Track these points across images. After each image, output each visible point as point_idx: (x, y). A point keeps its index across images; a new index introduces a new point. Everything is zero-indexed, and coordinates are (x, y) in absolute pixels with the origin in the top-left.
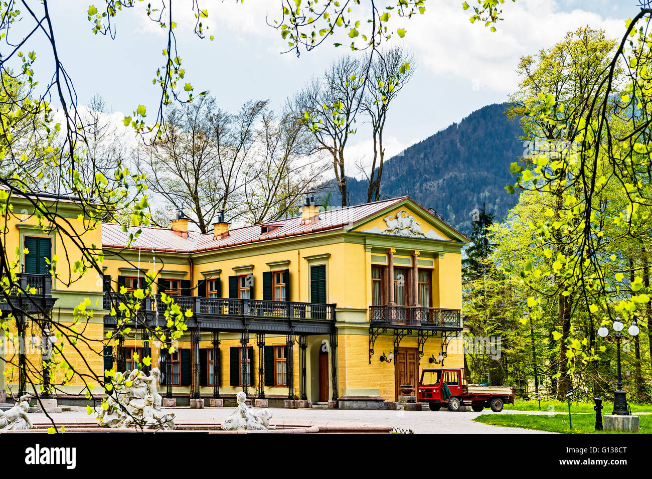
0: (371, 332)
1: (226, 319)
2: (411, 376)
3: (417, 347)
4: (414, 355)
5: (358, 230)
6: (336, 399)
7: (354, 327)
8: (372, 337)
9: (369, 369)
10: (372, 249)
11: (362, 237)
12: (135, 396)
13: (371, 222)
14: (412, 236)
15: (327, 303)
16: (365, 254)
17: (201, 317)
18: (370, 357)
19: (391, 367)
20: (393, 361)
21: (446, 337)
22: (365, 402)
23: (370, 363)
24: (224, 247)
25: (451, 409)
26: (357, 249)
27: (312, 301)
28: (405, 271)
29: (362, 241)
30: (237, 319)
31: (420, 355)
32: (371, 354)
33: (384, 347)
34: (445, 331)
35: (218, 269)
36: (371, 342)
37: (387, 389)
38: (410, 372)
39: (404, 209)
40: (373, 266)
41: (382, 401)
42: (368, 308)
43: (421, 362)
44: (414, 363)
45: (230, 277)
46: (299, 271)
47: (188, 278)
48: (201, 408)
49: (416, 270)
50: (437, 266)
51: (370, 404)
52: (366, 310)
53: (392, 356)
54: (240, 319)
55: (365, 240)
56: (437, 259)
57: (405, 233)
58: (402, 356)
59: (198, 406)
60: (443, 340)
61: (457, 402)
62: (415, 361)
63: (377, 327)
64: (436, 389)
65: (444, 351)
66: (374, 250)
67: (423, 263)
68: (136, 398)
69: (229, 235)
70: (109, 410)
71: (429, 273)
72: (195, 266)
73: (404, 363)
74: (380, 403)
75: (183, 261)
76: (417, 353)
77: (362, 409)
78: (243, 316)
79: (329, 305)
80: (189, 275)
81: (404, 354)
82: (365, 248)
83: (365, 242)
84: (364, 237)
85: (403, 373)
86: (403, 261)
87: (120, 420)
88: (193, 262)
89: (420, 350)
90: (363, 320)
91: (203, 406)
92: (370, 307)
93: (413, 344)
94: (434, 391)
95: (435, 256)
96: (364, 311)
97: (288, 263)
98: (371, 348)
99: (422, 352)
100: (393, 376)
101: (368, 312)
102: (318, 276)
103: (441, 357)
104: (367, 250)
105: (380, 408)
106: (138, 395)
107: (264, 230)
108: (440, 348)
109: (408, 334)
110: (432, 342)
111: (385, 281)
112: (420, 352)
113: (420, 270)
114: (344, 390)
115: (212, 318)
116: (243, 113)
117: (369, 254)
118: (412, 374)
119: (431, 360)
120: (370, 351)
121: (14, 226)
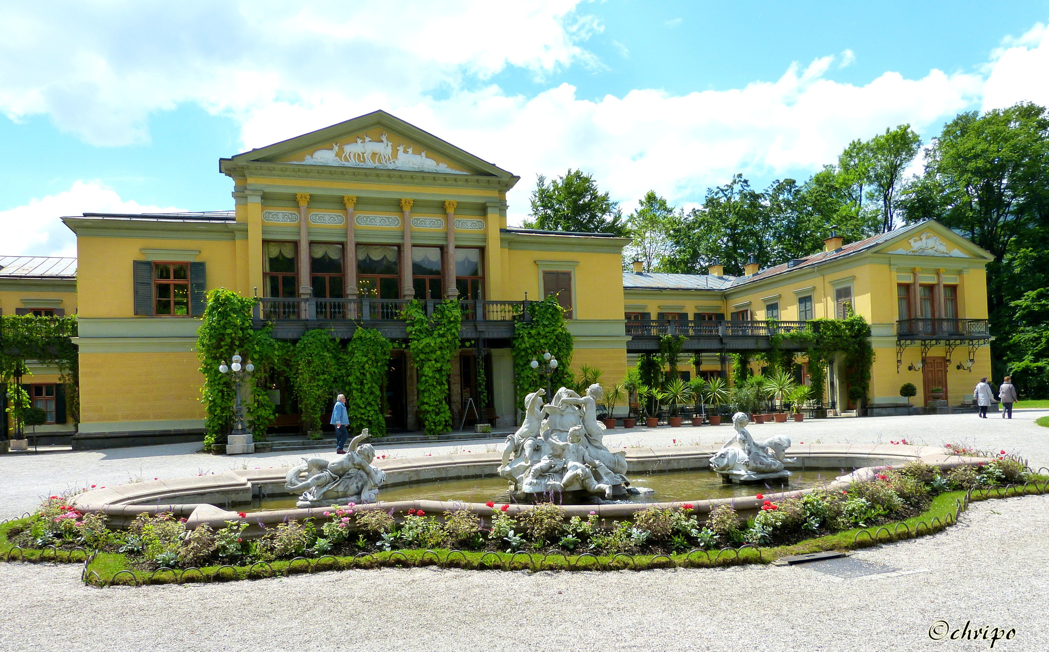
0: (898, 344)
1: (752, 339)
2: (939, 383)
3: (945, 355)
4: (942, 363)
5: (884, 252)
6: (865, 407)
7: (881, 341)
8: (900, 349)
9: (896, 378)
10: (897, 269)
11: (888, 257)
12: (559, 428)
14: (937, 254)
16: (891, 274)
17: (727, 338)
18: (898, 367)
19: (920, 374)
20: (921, 370)
21: (973, 345)
22: (894, 409)
23: (898, 372)
24: (753, 281)
26: (882, 269)
28: (931, 288)
29: (888, 262)
30: (763, 339)
31: (948, 363)
32: (899, 364)
33: (912, 357)
34: (972, 340)
35: (748, 301)
36: (899, 353)
38: (938, 379)
39: (927, 231)
40: (899, 285)
41: (911, 406)
42: (895, 322)
43: (949, 369)
44: (942, 371)
47: (722, 311)
49: (942, 286)
50: (962, 282)
51: (900, 410)
52: (893, 324)
53: (920, 365)
54: (766, 339)
55: (890, 260)
56: (962, 275)
57: (931, 252)
58: (930, 365)
60: (971, 348)
62: (943, 369)
63: (905, 339)
65: (971, 358)
66: (899, 269)
67: (948, 279)
68: (561, 431)
69: (758, 274)
71: (954, 288)
72: (728, 301)
73: (932, 371)
74: (910, 409)
76: (945, 361)
77: (892, 415)
80: (722, 309)
81: (932, 363)
82: (890, 268)
83: (890, 263)
84: (890, 258)
85: (930, 380)
86: (929, 279)
88: (726, 298)
89: (948, 358)
90: (890, 333)
92: (897, 321)
93: (941, 353)
95: (960, 273)
96: (891, 325)
97: (814, 289)
98: (899, 359)
99: (950, 360)
100: (922, 383)
101: (895, 325)
103: (970, 364)
104: (892, 270)
105: (910, 414)
106: (563, 425)
108: (968, 355)
109: (936, 344)
110: (960, 350)
111: (911, 298)
112: (948, 360)
113: (945, 286)
114: (873, 399)
115: (738, 339)
117: (894, 273)
118: (940, 380)
119: (958, 367)
120: (898, 361)
121: (532, 262)
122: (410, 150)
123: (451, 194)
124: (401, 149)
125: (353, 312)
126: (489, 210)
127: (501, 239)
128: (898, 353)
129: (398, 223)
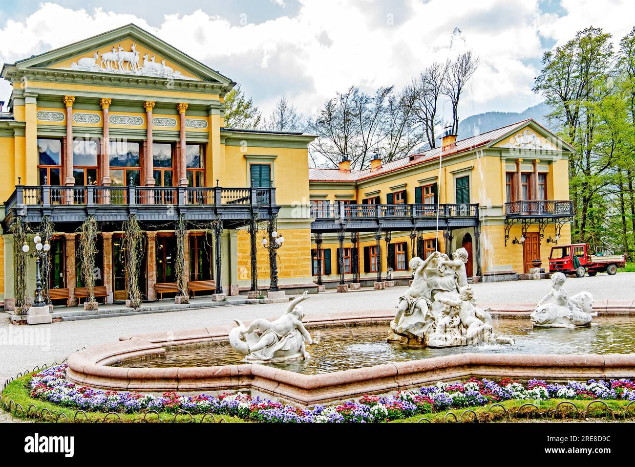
0: (506, 222)
1: (400, 220)
2: (535, 253)
3: (539, 231)
4: (536, 237)
5: (495, 146)
6: (480, 275)
7: (494, 219)
8: (508, 226)
9: (505, 250)
10: (506, 160)
11: (498, 151)
12: (441, 288)
13: (505, 140)
15: (471, 203)
16: (501, 164)
17: (382, 219)
18: (506, 241)
19: (521, 247)
20: (522, 243)
21: (560, 223)
22: (503, 275)
23: (506, 246)
24: (382, 173)
25: (578, 276)
26: (495, 160)
27: (457, 203)
28: (527, 175)
29: (499, 155)
30: (408, 219)
31: (541, 237)
32: (507, 239)
33: (516, 232)
34: (559, 218)
35: (378, 190)
36: (507, 229)
37: (518, 264)
38: (534, 250)
39: (528, 128)
40: (507, 173)
41: (515, 274)
42: (504, 205)
43: (541, 242)
44: (536, 244)
45: (387, 194)
46: (445, 183)
47: (354, 199)
48: (383, 289)
49: (537, 174)
50: (551, 170)
51: (507, 277)
52: (503, 206)
53: (522, 240)
54: (410, 219)
55: (501, 153)
56: (551, 165)
58: (528, 239)
59: (381, 288)
60: (557, 225)
61: (583, 270)
62: (537, 242)
63: (512, 218)
64: (567, 261)
65: (558, 233)
66: (508, 160)
67: (542, 168)
68: (442, 291)
69: (382, 167)
70: (408, 309)
71: (545, 176)
72: (359, 190)
73: (529, 244)
74: (514, 275)
75: (351, 188)
76: (538, 235)
77: (501, 281)
78: (412, 217)
79: (473, 205)
80: (355, 196)
81: (529, 237)
82: (501, 160)
83: (501, 155)
84: (500, 151)
85: (529, 252)
86: (527, 168)
87: (427, 323)
88: (358, 188)
89: (541, 233)
90: (500, 214)
91: (384, 288)
92: (505, 204)
93: (536, 230)
94: (565, 263)
95: (550, 162)
96: (501, 207)
97: (436, 178)
99: (543, 235)
100: (522, 254)
101: (504, 207)
102: (463, 185)
103: (557, 238)
104: (502, 161)
105: (514, 280)
106: (444, 285)
107: (412, 158)
108: (555, 231)
109: (535, 221)
110: (550, 226)
111: (514, 184)
112: (541, 235)
113: (539, 174)
114: (486, 268)
115: (390, 220)
116: (377, 95)
117: (504, 164)
118: (535, 251)
119: (548, 241)
120: (506, 236)
121: (242, 156)
122: (153, 59)
123: (184, 98)
124: (146, 57)
125: (108, 198)
126: (213, 110)
127: (222, 136)
128: (505, 230)
129: (142, 122)
